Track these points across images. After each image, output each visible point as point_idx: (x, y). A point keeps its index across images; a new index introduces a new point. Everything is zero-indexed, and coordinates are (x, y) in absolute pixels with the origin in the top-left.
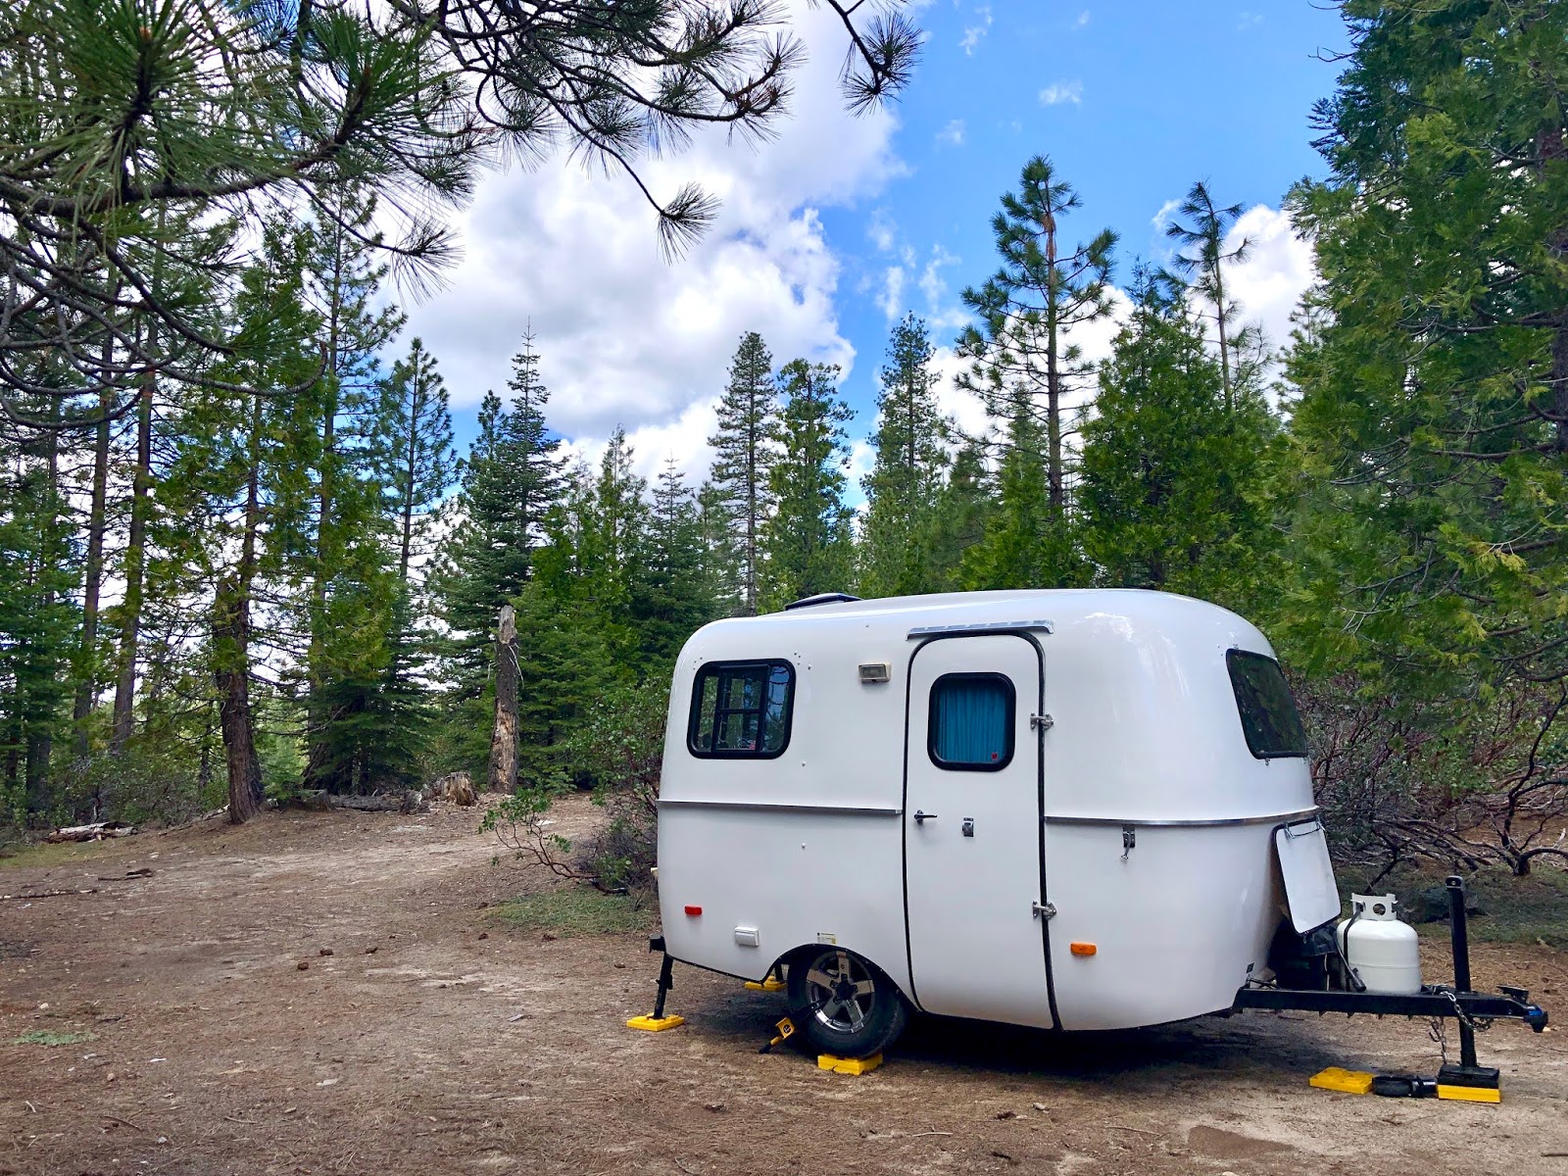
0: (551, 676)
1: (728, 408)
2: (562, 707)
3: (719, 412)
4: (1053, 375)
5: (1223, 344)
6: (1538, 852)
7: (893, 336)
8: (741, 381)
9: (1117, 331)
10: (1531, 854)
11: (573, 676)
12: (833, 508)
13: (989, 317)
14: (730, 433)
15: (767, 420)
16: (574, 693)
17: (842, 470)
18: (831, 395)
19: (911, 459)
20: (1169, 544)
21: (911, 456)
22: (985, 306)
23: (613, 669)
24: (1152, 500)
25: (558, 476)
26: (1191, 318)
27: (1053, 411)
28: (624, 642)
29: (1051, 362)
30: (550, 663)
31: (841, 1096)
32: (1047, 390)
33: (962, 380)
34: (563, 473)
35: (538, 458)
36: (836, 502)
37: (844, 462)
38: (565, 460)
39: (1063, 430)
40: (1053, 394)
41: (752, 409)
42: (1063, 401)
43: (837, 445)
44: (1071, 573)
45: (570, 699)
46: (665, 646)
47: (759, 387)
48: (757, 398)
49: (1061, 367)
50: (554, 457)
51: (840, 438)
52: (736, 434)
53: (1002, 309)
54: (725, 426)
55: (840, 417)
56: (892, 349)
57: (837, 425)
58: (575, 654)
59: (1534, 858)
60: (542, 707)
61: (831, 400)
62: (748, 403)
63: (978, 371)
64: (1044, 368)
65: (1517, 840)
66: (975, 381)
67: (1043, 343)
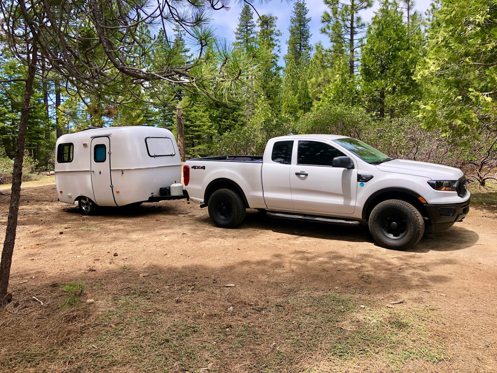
0: (192, 126)
1: (239, 32)
2: (196, 136)
3: (236, 33)
4: (352, 28)
5: (408, 18)
6: (488, 178)
7: (294, 6)
8: (243, 22)
9: (374, 15)
10: (486, 179)
11: (199, 126)
12: (275, 67)
13: (333, 9)
14: (239, 41)
15: (252, 36)
16: (200, 131)
17: (278, 53)
18: (274, 27)
19: (300, 49)
20: (387, 86)
21: (300, 48)
22: (331, 5)
23: (211, 124)
24: (382, 72)
25: (190, 60)
26: (398, 10)
27: (352, 40)
28: (214, 116)
29: (352, 24)
30: (192, 122)
31: (297, 242)
32: (350, 33)
33: (323, 30)
34: (192, 59)
35: (183, 54)
36: (276, 64)
37: (278, 51)
38: (192, 55)
39: (355, 46)
40: (352, 35)
41: (247, 32)
42: (355, 37)
43: (276, 45)
44: (356, 95)
45: (199, 133)
46: (227, 116)
47: (249, 24)
48: (249, 28)
49: (355, 25)
50: (188, 54)
51: (277, 42)
52: (242, 41)
53: (337, 5)
54: (238, 38)
55: (277, 35)
56: (294, 10)
57: (276, 38)
58: (200, 119)
59: (487, 180)
60: (191, 136)
61: (274, 29)
62: (245, 30)
63: (328, 28)
64: (349, 26)
65: (482, 174)
66: (327, 31)
67: (349, 18)
